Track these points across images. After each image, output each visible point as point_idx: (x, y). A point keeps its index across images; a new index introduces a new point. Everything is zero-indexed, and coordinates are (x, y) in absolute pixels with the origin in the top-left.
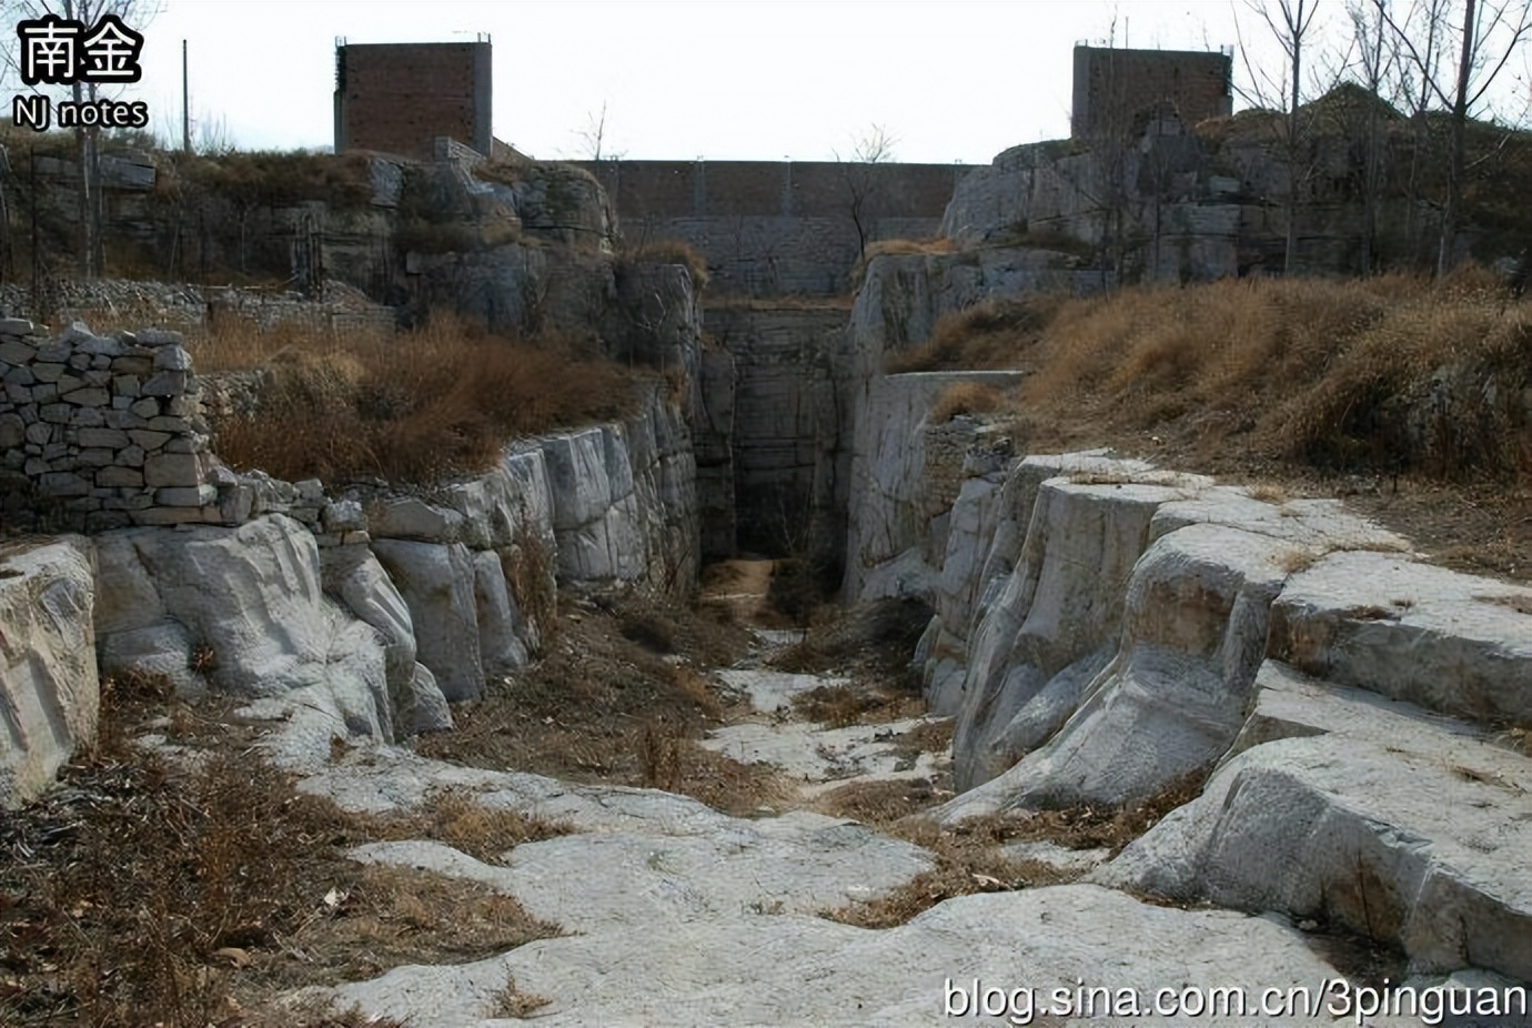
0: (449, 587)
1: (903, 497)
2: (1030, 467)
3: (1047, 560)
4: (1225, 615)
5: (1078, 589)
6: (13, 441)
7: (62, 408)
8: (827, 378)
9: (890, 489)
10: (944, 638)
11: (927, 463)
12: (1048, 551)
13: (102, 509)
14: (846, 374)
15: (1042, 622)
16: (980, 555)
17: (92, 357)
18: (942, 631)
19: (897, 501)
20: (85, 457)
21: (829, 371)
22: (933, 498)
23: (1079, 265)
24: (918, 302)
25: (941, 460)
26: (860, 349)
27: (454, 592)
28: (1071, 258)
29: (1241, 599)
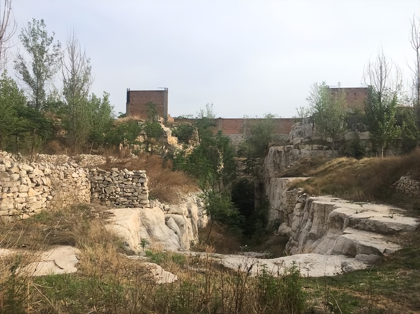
0: (183, 224)
1: (280, 210)
2: (311, 199)
3: (314, 217)
4: (343, 222)
5: (321, 223)
6: (114, 191)
7: (123, 185)
8: (258, 179)
9: (277, 208)
10: (293, 241)
11: (287, 200)
12: (314, 215)
13: (129, 204)
14: (263, 178)
15: (314, 230)
16: (301, 221)
17: (129, 175)
18: (293, 240)
19: (279, 211)
20: (127, 194)
21: (258, 177)
22: (289, 209)
23: (327, 149)
24: (283, 159)
25: (290, 200)
26: (267, 171)
27: (184, 226)
28: (324, 147)
29: (346, 218)
